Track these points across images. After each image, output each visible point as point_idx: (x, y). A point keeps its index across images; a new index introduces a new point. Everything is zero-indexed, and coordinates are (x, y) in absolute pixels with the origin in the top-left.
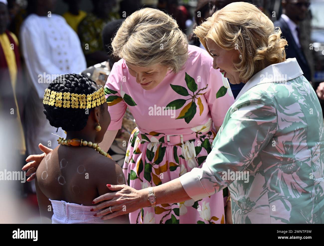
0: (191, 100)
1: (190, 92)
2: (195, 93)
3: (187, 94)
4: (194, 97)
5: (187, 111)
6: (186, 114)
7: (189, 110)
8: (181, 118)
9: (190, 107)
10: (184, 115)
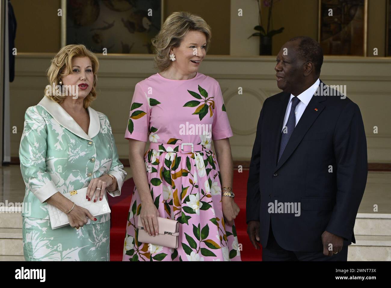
0: (204, 103)
1: (202, 97)
2: (207, 98)
3: (201, 98)
4: (206, 101)
5: (201, 109)
6: (200, 111)
7: (203, 108)
8: (197, 114)
9: (203, 107)
10: (199, 111)
